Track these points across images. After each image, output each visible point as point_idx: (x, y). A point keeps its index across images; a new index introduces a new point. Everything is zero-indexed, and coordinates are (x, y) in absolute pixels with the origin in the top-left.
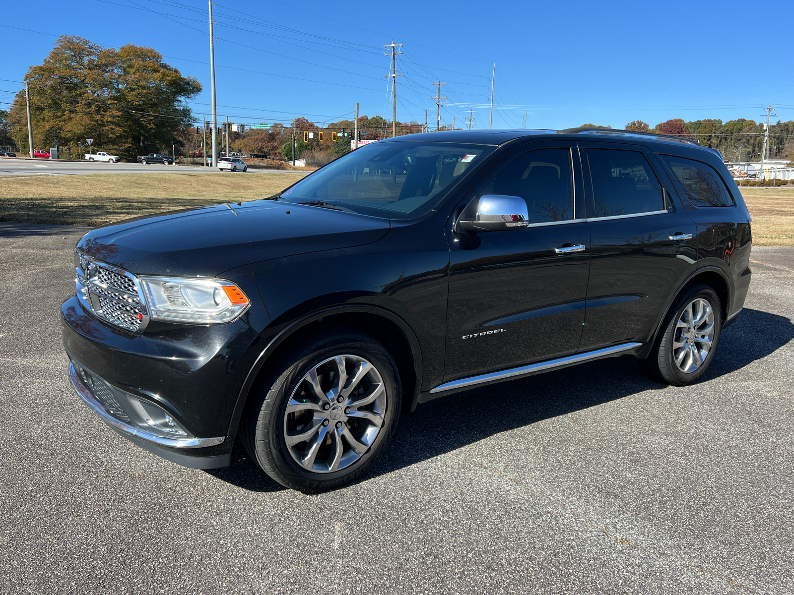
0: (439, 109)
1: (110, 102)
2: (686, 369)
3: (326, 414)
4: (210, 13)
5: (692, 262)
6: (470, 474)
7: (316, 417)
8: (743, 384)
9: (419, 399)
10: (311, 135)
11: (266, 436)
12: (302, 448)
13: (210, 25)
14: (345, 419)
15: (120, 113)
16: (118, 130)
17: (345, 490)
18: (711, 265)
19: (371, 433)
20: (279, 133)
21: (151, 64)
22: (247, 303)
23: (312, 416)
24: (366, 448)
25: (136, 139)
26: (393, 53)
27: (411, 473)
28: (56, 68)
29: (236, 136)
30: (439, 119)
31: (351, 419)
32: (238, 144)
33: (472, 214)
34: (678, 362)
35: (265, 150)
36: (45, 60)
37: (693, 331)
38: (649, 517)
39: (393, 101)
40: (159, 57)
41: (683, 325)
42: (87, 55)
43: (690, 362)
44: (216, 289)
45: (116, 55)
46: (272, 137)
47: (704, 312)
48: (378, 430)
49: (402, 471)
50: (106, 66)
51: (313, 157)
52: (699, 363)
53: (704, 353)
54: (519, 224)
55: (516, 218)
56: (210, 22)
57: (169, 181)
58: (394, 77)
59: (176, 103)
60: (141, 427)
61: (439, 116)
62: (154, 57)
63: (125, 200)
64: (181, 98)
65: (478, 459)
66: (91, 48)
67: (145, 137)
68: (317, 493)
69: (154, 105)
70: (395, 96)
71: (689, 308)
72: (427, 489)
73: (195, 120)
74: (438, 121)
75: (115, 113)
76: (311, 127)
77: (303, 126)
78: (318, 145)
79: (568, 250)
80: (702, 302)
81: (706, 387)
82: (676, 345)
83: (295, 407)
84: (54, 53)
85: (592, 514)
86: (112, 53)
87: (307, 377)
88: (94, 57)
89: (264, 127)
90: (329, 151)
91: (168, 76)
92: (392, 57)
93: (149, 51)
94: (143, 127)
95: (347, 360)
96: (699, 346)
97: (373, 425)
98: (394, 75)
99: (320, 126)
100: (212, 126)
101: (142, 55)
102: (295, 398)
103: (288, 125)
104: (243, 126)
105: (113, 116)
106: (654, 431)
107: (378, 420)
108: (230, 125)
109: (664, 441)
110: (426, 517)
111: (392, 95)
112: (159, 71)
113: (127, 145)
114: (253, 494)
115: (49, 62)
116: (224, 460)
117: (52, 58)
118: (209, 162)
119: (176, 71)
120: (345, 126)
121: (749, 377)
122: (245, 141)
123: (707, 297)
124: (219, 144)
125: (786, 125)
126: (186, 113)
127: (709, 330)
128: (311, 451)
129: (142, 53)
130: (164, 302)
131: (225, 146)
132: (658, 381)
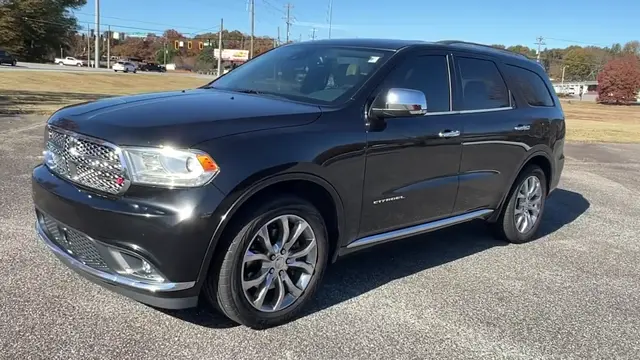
1: (4, 9)
2: (522, 230)
3: (272, 264)
5: (528, 148)
6: (381, 312)
7: (264, 266)
8: (562, 242)
9: (340, 252)
10: (181, 44)
11: (228, 281)
12: (253, 292)
14: (285, 268)
15: (13, 19)
16: (12, 34)
17: (286, 326)
18: (541, 150)
19: (304, 279)
20: (152, 42)
22: (217, 169)
23: (261, 265)
24: (300, 292)
25: (28, 42)
27: (334, 312)
29: (115, 43)
31: (289, 268)
32: (117, 49)
33: (382, 104)
34: (518, 225)
35: (140, 55)
37: (527, 201)
38: (523, 340)
41: (522, 196)
43: (525, 224)
44: (189, 158)
46: (146, 44)
47: (536, 187)
48: (309, 277)
49: (327, 311)
51: (182, 62)
52: (531, 226)
53: (534, 218)
54: (420, 112)
55: (417, 107)
57: (61, 78)
59: (64, 13)
60: (120, 275)
63: (26, 93)
64: (69, 9)
65: (383, 300)
67: (36, 41)
68: (265, 328)
69: (44, 13)
71: (526, 182)
72: (352, 324)
73: (80, 28)
75: (9, 19)
76: (180, 37)
77: (173, 36)
78: (186, 52)
79: (447, 135)
80: (534, 178)
81: (536, 243)
82: (517, 211)
83: (250, 257)
85: (480, 339)
87: (260, 232)
89: (140, 36)
90: (195, 57)
94: (34, 32)
95: (289, 219)
96: (531, 212)
97: (306, 273)
99: (188, 36)
100: (96, 33)
102: (250, 250)
103: (160, 35)
104: (122, 35)
105: (7, 22)
106: (508, 277)
107: (310, 270)
108: (111, 33)
109: (518, 284)
110: (356, 345)
113: (19, 47)
114: (211, 331)
116: (193, 302)
118: (92, 63)
120: (210, 37)
121: (565, 237)
122: (123, 47)
123: (538, 176)
124: (100, 48)
125: (551, 51)
126: (72, 21)
127: (538, 200)
128: (261, 294)
130: (143, 169)
131: (106, 51)
132: (503, 240)
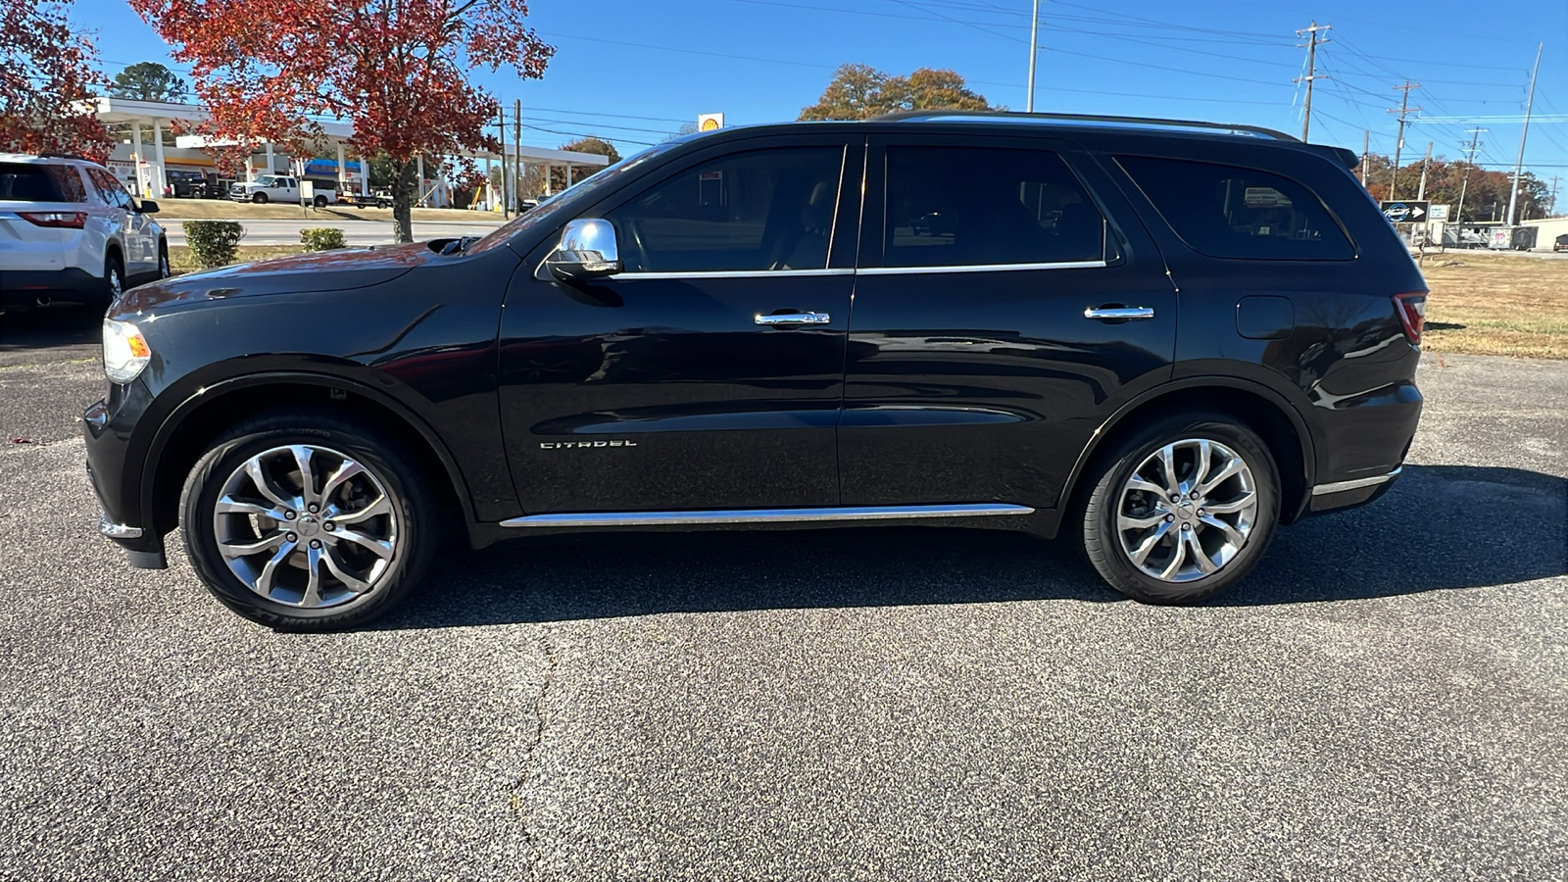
0: (1402, 129)
4: (1035, 14)
13: (1034, 30)
21: (948, 93)
26: (1311, 41)
28: (833, 108)
30: (1401, 146)
36: (821, 100)
39: (1305, 119)
40: (960, 82)
42: (870, 88)
45: (905, 84)
50: (891, 99)
56: (1034, 26)
58: (1310, 81)
61: (1402, 142)
62: (954, 83)
66: (876, 78)
70: (1308, 112)
74: (1399, 150)
84: (832, 89)
86: (901, 82)
88: (878, 90)
91: (969, 107)
92: (1309, 48)
93: (947, 75)
98: (1311, 78)
101: (938, 81)
111: (1303, 110)
112: (957, 102)
115: (826, 100)
117: (828, 95)
119: (982, 100)
129: (938, 78)
